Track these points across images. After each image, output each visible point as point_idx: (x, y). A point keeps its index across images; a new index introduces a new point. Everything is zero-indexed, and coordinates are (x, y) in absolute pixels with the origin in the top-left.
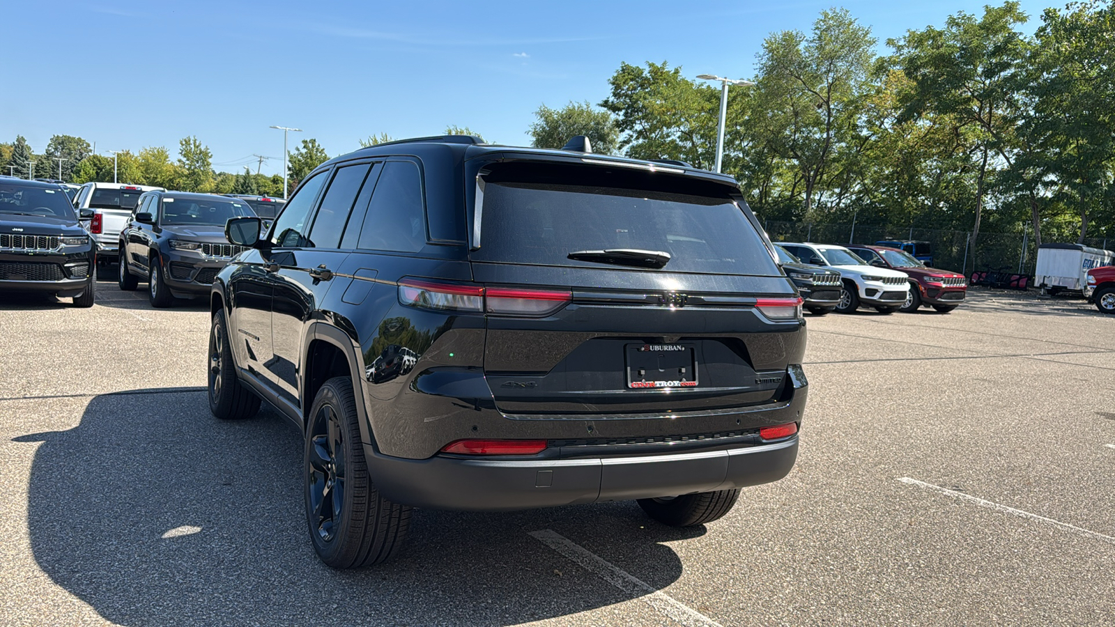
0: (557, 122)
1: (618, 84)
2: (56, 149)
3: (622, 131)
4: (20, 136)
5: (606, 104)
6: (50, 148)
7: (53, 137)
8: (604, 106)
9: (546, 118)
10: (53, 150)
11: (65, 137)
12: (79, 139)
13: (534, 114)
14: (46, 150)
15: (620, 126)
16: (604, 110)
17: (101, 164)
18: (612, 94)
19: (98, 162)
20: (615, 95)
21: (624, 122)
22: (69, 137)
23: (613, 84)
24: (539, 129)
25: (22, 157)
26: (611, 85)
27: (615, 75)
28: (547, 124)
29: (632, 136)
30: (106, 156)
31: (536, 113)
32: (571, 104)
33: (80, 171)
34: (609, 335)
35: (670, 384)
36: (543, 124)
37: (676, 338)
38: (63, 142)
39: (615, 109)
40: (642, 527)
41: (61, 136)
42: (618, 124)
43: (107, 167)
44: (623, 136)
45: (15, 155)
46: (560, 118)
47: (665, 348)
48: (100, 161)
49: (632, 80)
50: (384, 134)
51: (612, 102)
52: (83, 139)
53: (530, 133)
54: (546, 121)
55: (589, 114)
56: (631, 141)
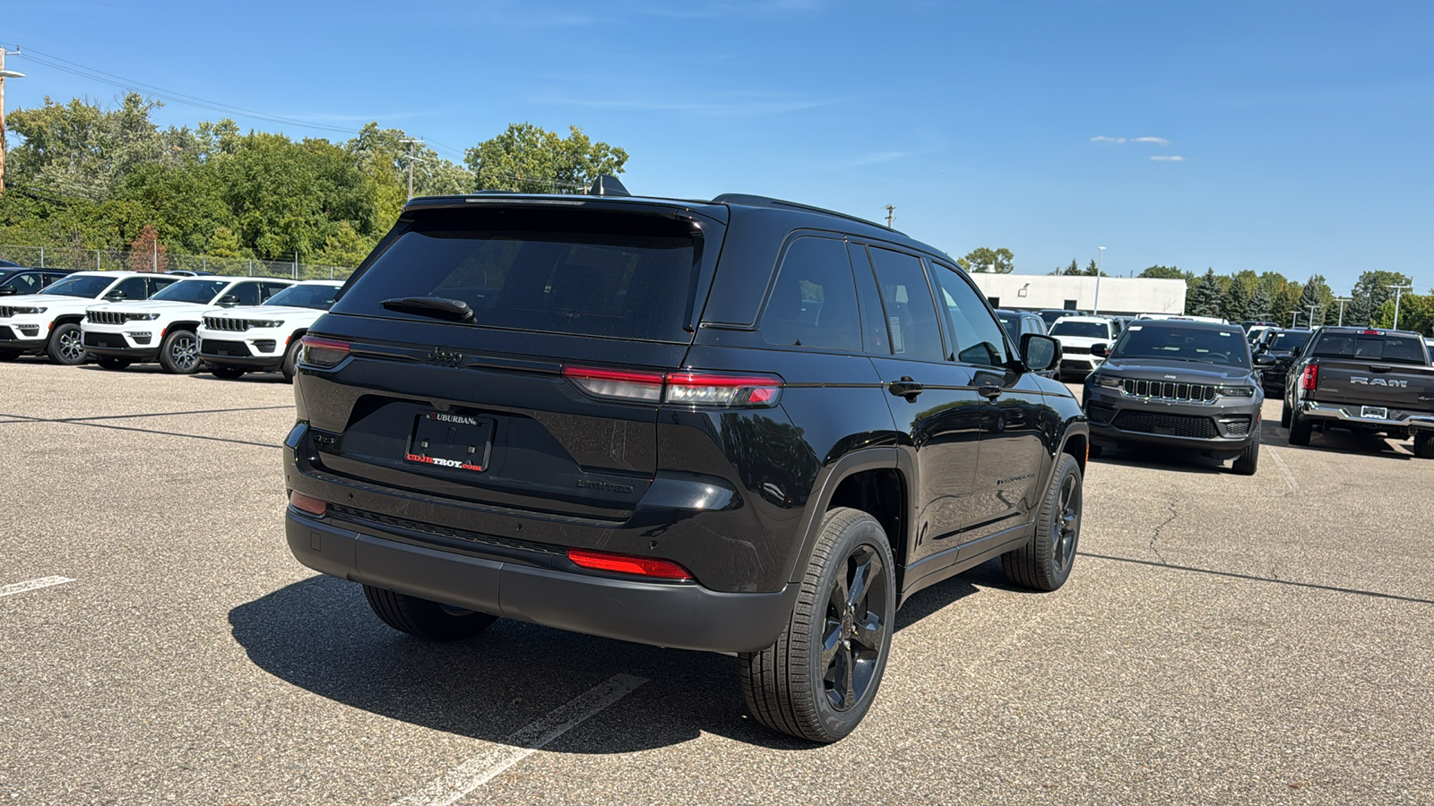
2: (1366, 289)
4: (1318, 275)
6: (1358, 288)
7: (1362, 274)
10: (1361, 291)
11: (1379, 273)
12: (1397, 274)
14: (1352, 291)
17: (1411, 306)
19: (1407, 303)
22: (1383, 273)
25: (1311, 300)
30: (1420, 295)
33: (1382, 315)
35: (450, 463)
38: (1375, 280)
41: (1373, 272)
43: (1419, 309)
45: (1302, 298)
47: (455, 419)
48: (1410, 302)
52: (1401, 274)
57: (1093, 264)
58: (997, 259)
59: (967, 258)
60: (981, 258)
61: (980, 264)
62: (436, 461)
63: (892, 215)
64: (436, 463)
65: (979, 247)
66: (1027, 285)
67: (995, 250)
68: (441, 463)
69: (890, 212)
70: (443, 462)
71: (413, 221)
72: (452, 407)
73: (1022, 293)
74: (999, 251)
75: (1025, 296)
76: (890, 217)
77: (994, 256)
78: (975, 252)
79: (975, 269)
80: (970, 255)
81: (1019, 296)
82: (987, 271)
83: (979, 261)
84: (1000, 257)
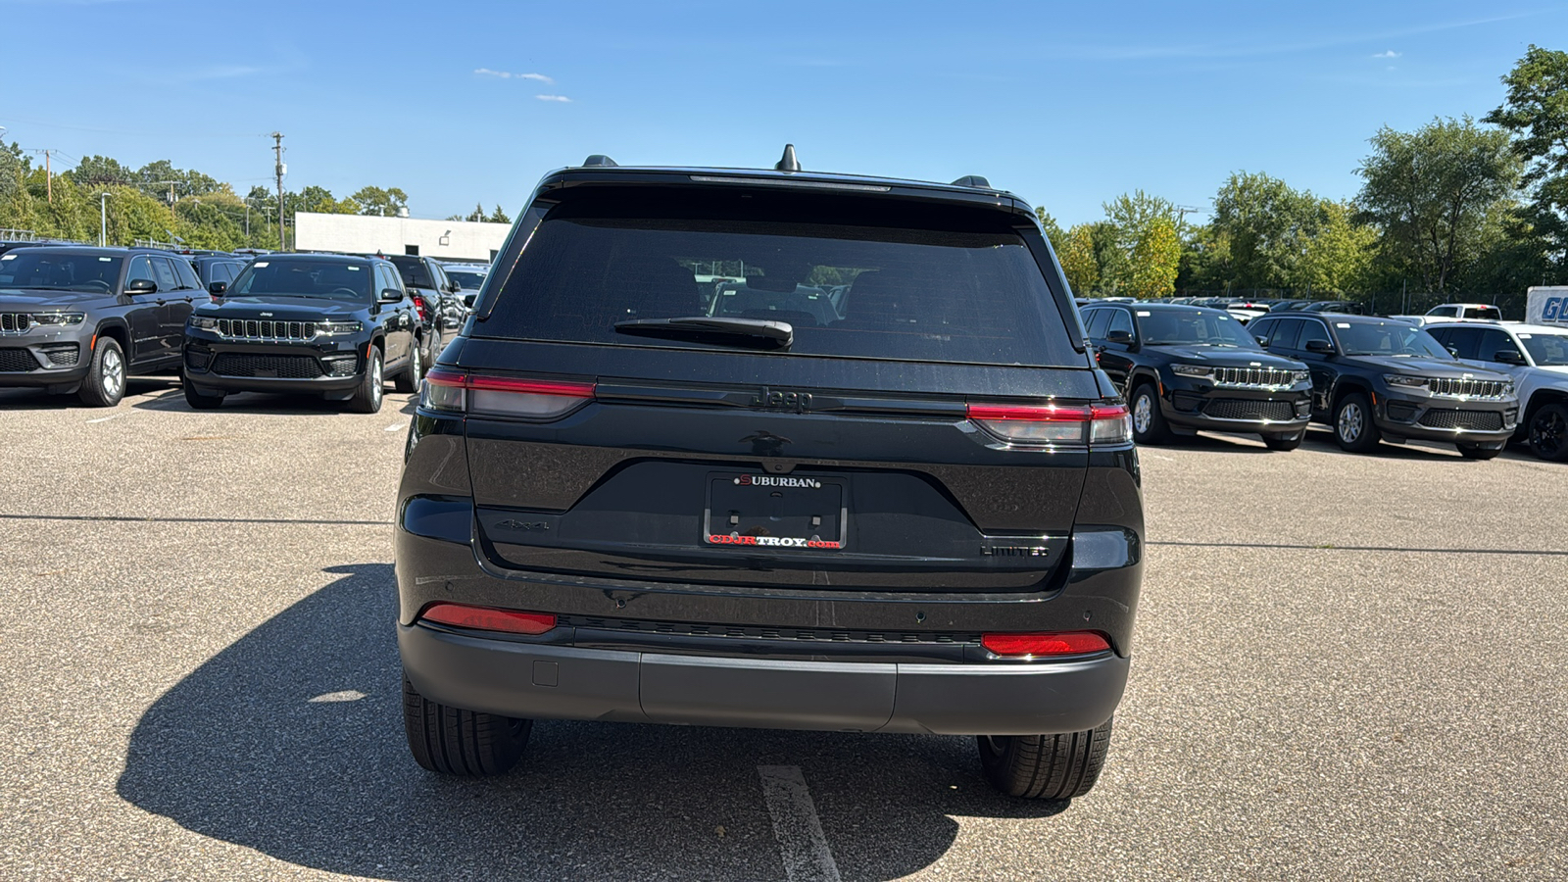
0: (1408, 152)
1: (1519, 83)
3: (1529, 158)
5: (1496, 117)
8: (1493, 121)
9: (1389, 146)
13: (1369, 142)
15: (1524, 150)
16: (1495, 127)
18: (1508, 100)
20: (1513, 100)
21: (1532, 143)
23: (1511, 82)
24: (1376, 165)
26: (1506, 85)
27: (1516, 67)
28: (1390, 157)
29: (1545, 166)
31: (1372, 140)
32: (1437, 122)
34: (662, 456)
35: (787, 542)
36: (1385, 156)
37: (788, 466)
39: (1511, 122)
40: (955, 787)
42: (1519, 147)
44: (1530, 167)
46: (1413, 144)
47: (783, 482)
49: (1547, 73)
50: (1139, 191)
51: (1509, 113)
53: (1360, 172)
54: (1389, 151)
55: (1469, 134)
56: (1544, 174)
57: (499, 210)
58: (389, 200)
59: (355, 198)
60: (370, 198)
61: (370, 205)
62: (761, 541)
63: (280, 144)
64: (762, 543)
65: (367, 186)
66: (448, 232)
67: (386, 190)
68: (770, 543)
69: (278, 142)
70: (773, 541)
71: (558, 202)
72: (799, 467)
73: (444, 241)
74: (391, 191)
75: (447, 245)
76: (278, 148)
77: (385, 197)
78: (363, 191)
79: (365, 210)
80: (358, 194)
81: (440, 244)
82: (400, 214)
83: (369, 201)
84: (393, 198)
